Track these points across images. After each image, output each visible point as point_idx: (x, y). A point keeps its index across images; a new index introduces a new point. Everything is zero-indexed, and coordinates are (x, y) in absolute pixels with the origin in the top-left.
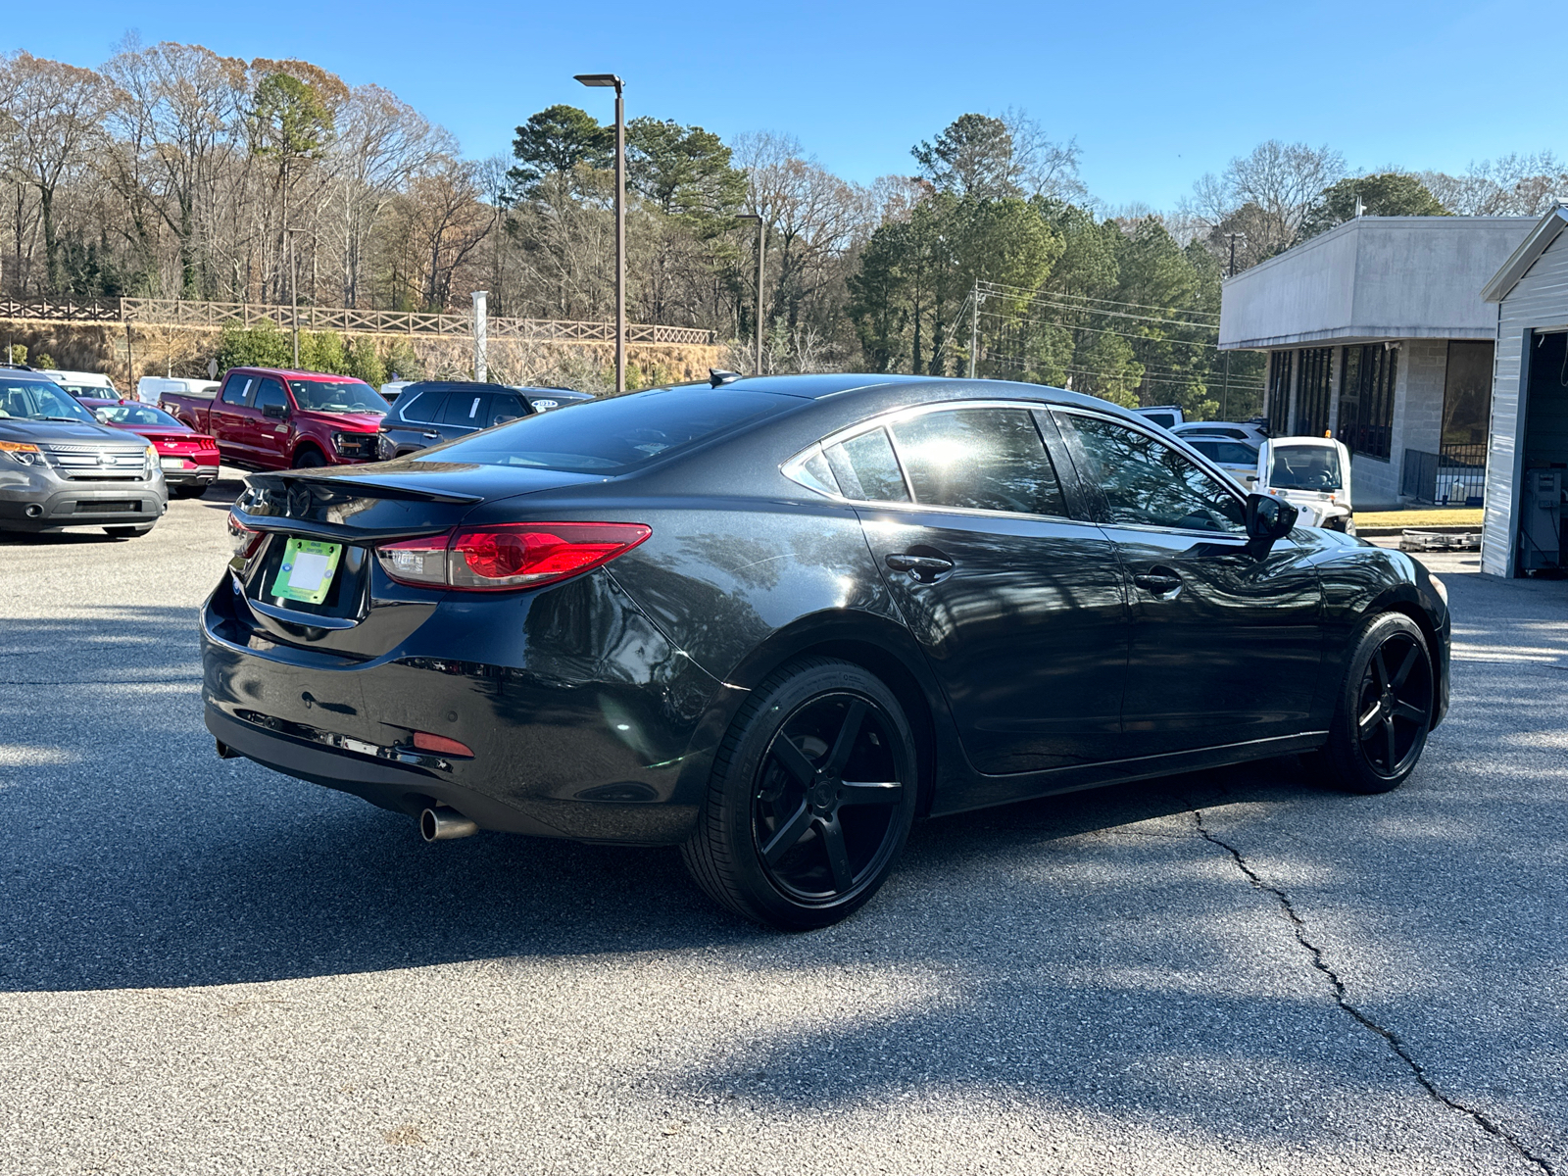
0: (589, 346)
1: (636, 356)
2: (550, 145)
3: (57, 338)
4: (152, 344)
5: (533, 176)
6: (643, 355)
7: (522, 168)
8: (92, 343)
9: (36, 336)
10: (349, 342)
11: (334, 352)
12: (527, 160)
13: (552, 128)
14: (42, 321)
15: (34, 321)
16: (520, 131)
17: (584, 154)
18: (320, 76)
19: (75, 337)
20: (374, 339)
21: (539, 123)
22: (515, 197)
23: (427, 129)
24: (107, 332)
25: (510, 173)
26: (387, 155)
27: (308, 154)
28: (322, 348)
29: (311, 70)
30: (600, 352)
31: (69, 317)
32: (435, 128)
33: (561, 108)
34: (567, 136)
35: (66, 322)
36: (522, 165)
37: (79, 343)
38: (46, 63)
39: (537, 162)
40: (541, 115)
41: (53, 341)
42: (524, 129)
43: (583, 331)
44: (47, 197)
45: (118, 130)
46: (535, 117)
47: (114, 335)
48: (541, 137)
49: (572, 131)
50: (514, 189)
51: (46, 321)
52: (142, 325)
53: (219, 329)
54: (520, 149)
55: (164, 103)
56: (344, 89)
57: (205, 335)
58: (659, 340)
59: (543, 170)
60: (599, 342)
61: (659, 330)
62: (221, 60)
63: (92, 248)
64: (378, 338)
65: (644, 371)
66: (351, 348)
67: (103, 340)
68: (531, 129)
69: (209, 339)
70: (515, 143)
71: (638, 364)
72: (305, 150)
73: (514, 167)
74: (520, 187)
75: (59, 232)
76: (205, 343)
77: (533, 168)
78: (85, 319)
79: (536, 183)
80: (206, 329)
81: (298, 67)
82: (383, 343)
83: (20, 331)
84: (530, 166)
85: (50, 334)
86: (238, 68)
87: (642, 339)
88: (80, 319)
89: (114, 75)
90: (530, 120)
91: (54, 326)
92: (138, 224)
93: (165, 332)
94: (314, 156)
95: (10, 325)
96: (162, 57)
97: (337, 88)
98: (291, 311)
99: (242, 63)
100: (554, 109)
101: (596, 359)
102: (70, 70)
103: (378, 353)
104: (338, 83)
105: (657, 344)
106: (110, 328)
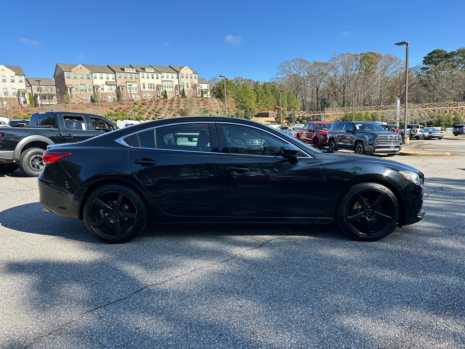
0: (437, 109)
1: (452, 110)
2: (433, 60)
3: (312, 118)
4: (330, 117)
5: (428, 68)
6: (454, 110)
7: (425, 67)
8: (319, 118)
9: (308, 118)
10: (373, 113)
11: (369, 116)
12: (426, 65)
13: (433, 55)
14: (310, 115)
15: (308, 115)
16: (425, 58)
17: (442, 61)
18: (375, 54)
19: (315, 117)
20: (379, 112)
21: (430, 55)
22: (423, 74)
23: (400, 62)
24: (321, 116)
25: (421, 69)
26: (390, 70)
27: (371, 72)
28: (367, 115)
29: (373, 53)
30: (441, 110)
31: (315, 113)
32: (403, 61)
33: (436, 50)
34: (438, 57)
35: (314, 114)
36: (425, 66)
37: (316, 118)
38: (318, 62)
39: (429, 65)
40: (431, 53)
41: (311, 119)
42: (426, 57)
43: (436, 105)
44: (317, 90)
45: (331, 74)
46: (429, 54)
47: (323, 116)
48: (430, 58)
49: (439, 55)
50: (422, 72)
51: (311, 115)
52: (329, 114)
53: (344, 113)
54: (424, 62)
55: (341, 67)
56: (381, 56)
57: (341, 114)
58: (459, 106)
59: (431, 66)
60: (441, 108)
61: (459, 103)
62: (353, 55)
63: (325, 99)
64: (380, 112)
65: (454, 114)
66: (374, 115)
67: (321, 118)
68: (428, 57)
69: (342, 115)
70: (423, 61)
71: (452, 112)
72: (370, 71)
73: (423, 67)
74: (424, 71)
75: (319, 97)
76: (341, 116)
77: (428, 66)
78: (318, 113)
79: (429, 70)
80: (342, 113)
81: (370, 53)
82: (381, 113)
83: (306, 117)
84: (427, 66)
85: (311, 117)
86: (356, 56)
87: (454, 106)
88: (317, 114)
89: (331, 62)
90: (427, 55)
91: (312, 115)
92: (334, 93)
93: (333, 115)
94: (372, 72)
95: (304, 116)
96: (341, 57)
97: (379, 56)
98: (353, 108)
99: (357, 55)
100: (434, 51)
101: (439, 112)
102: (323, 63)
103: (380, 115)
104: (379, 55)
105: (459, 107)
106: (322, 115)
